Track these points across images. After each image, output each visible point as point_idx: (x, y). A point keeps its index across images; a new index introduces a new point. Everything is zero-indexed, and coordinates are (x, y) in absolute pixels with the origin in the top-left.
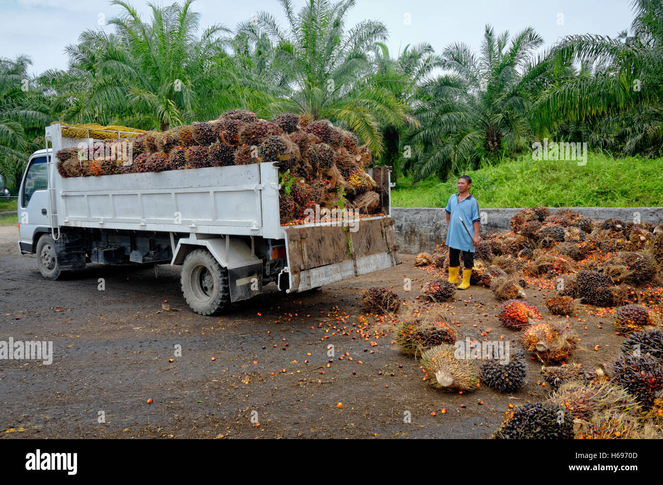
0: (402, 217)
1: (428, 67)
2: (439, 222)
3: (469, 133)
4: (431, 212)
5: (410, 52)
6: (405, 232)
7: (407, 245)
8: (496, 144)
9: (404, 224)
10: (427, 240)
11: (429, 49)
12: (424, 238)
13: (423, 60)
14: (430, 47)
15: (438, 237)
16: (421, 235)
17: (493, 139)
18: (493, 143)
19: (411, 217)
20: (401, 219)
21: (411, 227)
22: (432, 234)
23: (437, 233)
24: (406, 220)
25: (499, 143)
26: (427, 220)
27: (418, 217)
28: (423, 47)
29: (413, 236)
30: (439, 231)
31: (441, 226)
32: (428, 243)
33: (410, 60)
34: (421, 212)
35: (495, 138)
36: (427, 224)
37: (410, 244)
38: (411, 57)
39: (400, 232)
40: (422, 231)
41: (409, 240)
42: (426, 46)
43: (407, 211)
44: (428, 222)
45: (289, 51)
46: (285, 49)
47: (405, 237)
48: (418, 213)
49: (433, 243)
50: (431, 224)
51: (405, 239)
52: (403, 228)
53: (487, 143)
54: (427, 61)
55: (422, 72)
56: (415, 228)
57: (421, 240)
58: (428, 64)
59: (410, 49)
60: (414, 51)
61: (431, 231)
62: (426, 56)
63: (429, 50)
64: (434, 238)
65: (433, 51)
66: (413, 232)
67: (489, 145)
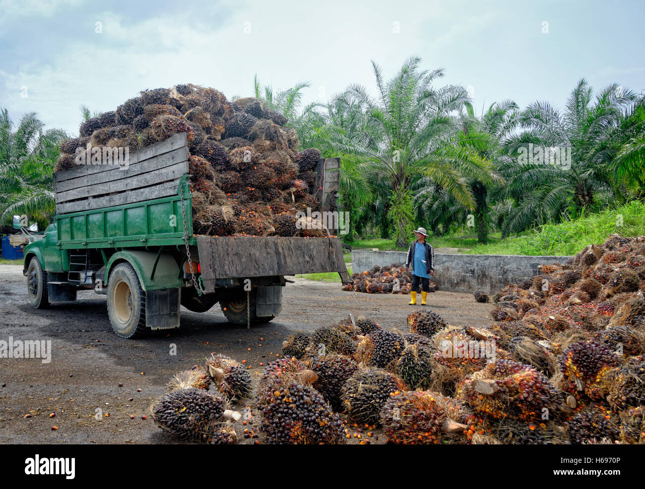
0: (474, 263)
1: (513, 123)
2: (506, 267)
3: (555, 188)
4: (498, 258)
5: (495, 109)
6: (477, 275)
7: (479, 287)
8: (587, 198)
9: (476, 268)
10: (497, 283)
11: (513, 105)
12: (494, 280)
13: (508, 116)
14: (514, 104)
15: (506, 280)
16: (491, 278)
17: (584, 193)
18: (583, 196)
19: (482, 263)
20: (473, 264)
21: (482, 271)
22: (500, 277)
23: (505, 277)
24: (477, 265)
25: (591, 198)
26: (495, 265)
27: (487, 262)
28: (507, 104)
29: (484, 279)
30: (507, 274)
31: (507, 270)
32: (498, 285)
33: (495, 117)
34: (490, 259)
35: (586, 193)
36: (495, 269)
37: (482, 286)
38: (496, 115)
39: (473, 275)
40: (492, 274)
41: (481, 282)
42: (510, 102)
43: (478, 257)
44: (497, 267)
45: (378, 117)
46: (375, 116)
47: (478, 279)
48: (487, 259)
49: (502, 285)
50: (499, 268)
51: (478, 281)
52: (476, 272)
53: (577, 197)
54: (512, 118)
55: (507, 128)
56: (485, 272)
57: (491, 282)
58: (513, 120)
59: (494, 108)
60: (498, 108)
61: (499, 275)
62: (510, 112)
63: (513, 107)
64: (503, 281)
65: (518, 108)
66: (484, 275)
67: (579, 199)
